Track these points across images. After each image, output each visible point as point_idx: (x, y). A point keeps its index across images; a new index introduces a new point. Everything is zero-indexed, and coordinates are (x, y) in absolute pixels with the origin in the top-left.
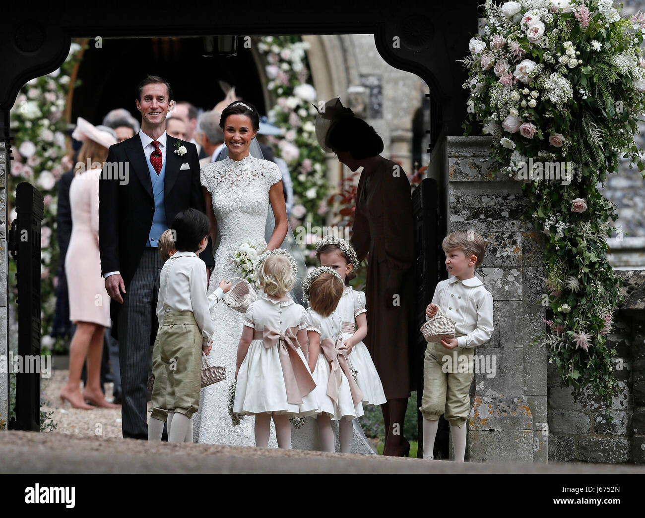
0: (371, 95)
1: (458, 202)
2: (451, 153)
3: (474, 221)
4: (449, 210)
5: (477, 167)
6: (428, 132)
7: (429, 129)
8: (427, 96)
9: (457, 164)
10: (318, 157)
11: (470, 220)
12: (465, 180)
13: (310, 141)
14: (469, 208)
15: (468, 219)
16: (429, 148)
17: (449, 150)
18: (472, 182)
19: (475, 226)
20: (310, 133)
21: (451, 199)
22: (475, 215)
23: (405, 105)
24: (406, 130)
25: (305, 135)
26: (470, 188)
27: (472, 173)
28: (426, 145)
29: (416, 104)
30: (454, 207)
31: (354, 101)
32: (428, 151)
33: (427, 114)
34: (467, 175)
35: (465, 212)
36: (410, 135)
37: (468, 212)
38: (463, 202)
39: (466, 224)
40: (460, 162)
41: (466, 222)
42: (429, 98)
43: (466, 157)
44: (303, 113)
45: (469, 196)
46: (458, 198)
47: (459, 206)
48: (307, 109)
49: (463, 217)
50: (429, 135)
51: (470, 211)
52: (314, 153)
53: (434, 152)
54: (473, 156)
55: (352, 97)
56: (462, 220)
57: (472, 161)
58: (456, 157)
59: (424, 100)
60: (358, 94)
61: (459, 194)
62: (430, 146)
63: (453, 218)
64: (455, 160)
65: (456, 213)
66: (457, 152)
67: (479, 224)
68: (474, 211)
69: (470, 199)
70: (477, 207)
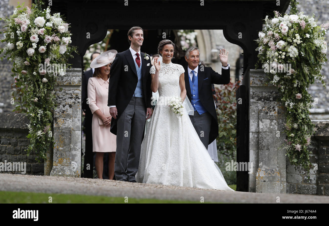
1: (253, 94)
2: (251, 76)
3: (260, 102)
4: (250, 97)
5: (261, 81)
6: (242, 67)
7: (243, 66)
8: (242, 54)
9: (253, 80)
11: (258, 101)
12: (256, 86)
14: (258, 96)
15: (257, 101)
16: (243, 74)
17: (250, 74)
18: (259, 87)
19: (260, 103)
21: (251, 93)
22: (260, 99)
23: (233, 57)
24: (233, 66)
26: (258, 89)
27: (259, 83)
28: (241, 72)
29: (237, 56)
30: (252, 96)
31: (214, 56)
32: (242, 75)
33: (242, 61)
34: (257, 84)
35: (256, 98)
36: (234, 68)
37: (257, 98)
38: (255, 94)
39: (256, 103)
40: (255, 79)
41: (256, 102)
42: (243, 55)
43: (257, 77)
45: (258, 91)
46: (253, 93)
47: (254, 96)
50: (243, 69)
51: (258, 98)
53: (245, 75)
54: (260, 77)
55: (213, 54)
56: (255, 101)
57: (259, 79)
58: (253, 77)
59: (241, 56)
60: (215, 52)
61: (254, 91)
62: (243, 73)
63: (251, 100)
64: (253, 78)
65: (253, 98)
66: (254, 75)
67: (261, 103)
68: (259, 97)
69: (258, 93)
70: (261, 96)
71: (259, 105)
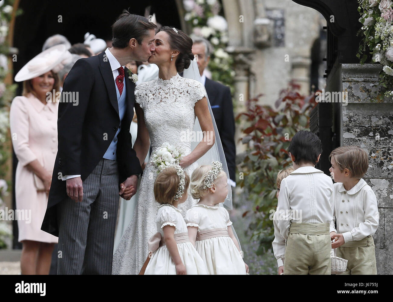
0: (275, 26)
1: (350, 121)
2: (344, 79)
3: (364, 138)
4: (342, 128)
5: (368, 91)
6: (325, 60)
7: (326, 57)
8: (324, 28)
9: (350, 88)
10: (228, 80)
11: (361, 137)
12: (357, 102)
13: (221, 66)
14: (360, 126)
15: (359, 136)
16: (326, 74)
17: (343, 75)
18: (362, 104)
19: (365, 142)
20: (221, 59)
21: (344, 118)
22: (365, 132)
23: (304, 35)
24: (306, 58)
25: (217, 61)
26: (361, 109)
27: (363, 96)
28: (322, 71)
29: (314, 34)
30: (346, 126)
31: (260, 32)
32: (325, 76)
33: (324, 44)
34: (358, 98)
35: (357, 130)
36: (308, 62)
37: (359, 130)
38: (354, 121)
39: (356, 141)
40: (353, 86)
41: (357, 139)
42: (326, 30)
43: (358, 82)
44: (215, 41)
45: (360, 116)
46: (350, 118)
47: (351, 125)
48: (219, 38)
49: (354, 134)
50: (325, 62)
51: (361, 129)
52: (224, 77)
53: (330, 76)
54: (364, 81)
55: (259, 28)
56: (353, 137)
57: (363, 85)
58: (349, 82)
59: (322, 32)
60: (264, 25)
61: (351, 114)
62: (326, 72)
63: (345, 135)
64: (348, 84)
65: (349, 130)
66: (350, 77)
67: (368, 141)
68: (364, 129)
69: (361, 119)
70: (367, 126)
71: (363, 145)
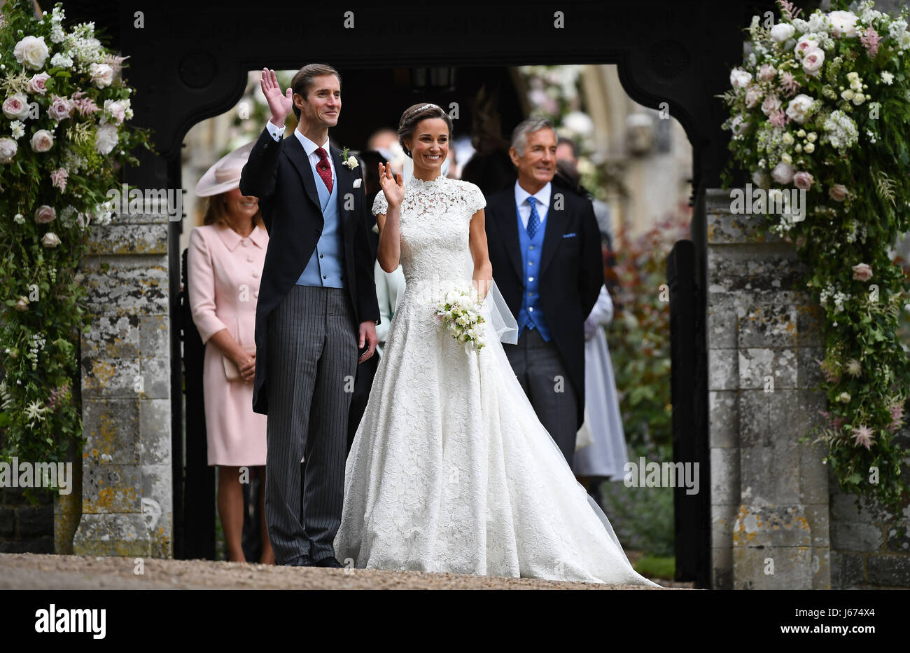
1: (719, 269)
2: (709, 210)
3: (739, 293)
4: (710, 279)
5: (742, 226)
9: (718, 222)
11: (734, 290)
12: (727, 242)
14: (732, 276)
15: (731, 289)
17: (708, 205)
18: (735, 245)
19: (739, 298)
21: (711, 265)
22: (739, 284)
26: (734, 252)
27: (736, 234)
30: (714, 275)
34: (730, 236)
35: (728, 281)
37: (731, 282)
38: (725, 268)
39: (728, 296)
40: (722, 220)
41: (728, 293)
43: (728, 214)
45: (732, 261)
46: (718, 264)
47: (719, 274)
49: (725, 287)
51: (734, 280)
56: (723, 291)
57: (736, 218)
58: (716, 214)
61: (720, 259)
63: (713, 289)
64: (715, 217)
65: (717, 282)
66: (718, 207)
67: (744, 296)
68: (738, 279)
69: (734, 265)
70: (742, 275)
71: (737, 303)
